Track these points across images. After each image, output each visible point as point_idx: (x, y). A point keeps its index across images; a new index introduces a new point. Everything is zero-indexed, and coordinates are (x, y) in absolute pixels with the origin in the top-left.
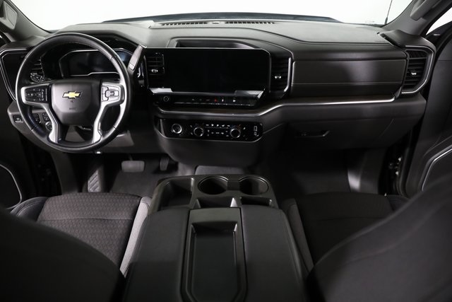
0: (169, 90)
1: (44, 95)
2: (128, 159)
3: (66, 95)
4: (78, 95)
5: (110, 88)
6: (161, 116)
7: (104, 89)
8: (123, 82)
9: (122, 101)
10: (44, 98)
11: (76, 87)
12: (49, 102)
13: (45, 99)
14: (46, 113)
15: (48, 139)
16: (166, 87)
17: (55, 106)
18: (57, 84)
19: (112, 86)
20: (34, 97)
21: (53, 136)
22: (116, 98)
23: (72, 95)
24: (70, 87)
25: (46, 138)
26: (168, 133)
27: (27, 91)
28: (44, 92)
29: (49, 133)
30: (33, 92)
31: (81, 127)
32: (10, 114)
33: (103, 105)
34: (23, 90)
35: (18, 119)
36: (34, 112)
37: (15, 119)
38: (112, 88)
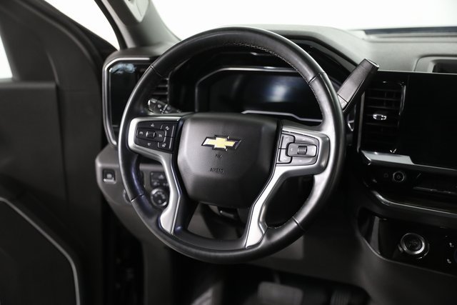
0: (405, 160)
1: (168, 137)
2: (271, 280)
3: (209, 142)
4: (231, 144)
5: (297, 137)
6: (377, 210)
7: (286, 140)
8: (329, 129)
9: (321, 170)
10: (167, 142)
11: (231, 129)
12: (174, 151)
13: (167, 146)
14: (164, 173)
15: (158, 222)
16: (399, 153)
17: (184, 161)
18: (195, 120)
19: (302, 134)
20: (150, 139)
21: (167, 219)
22: (310, 160)
23: (221, 143)
24: (220, 128)
25: (153, 220)
26: (387, 248)
27: (140, 127)
28: (169, 132)
29: (161, 210)
30: (151, 130)
31: (214, 208)
32: (99, 165)
33: (279, 171)
34: (134, 122)
35: (109, 176)
36: (142, 167)
37: (104, 176)
38: (304, 139)
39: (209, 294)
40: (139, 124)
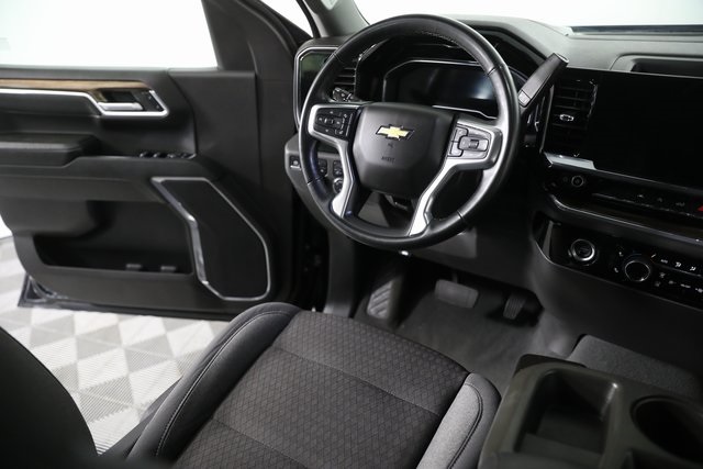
0: (588, 165)
1: (346, 124)
2: (449, 278)
3: (383, 130)
4: (404, 134)
5: (470, 130)
6: (552, 214)
7: (460, 132)
8: (503, 125)
9: (490, 164)
10: (345, 130)
11: (405, 120)
12: (351, 139)
13: (344, 133)
14: (339, 162)
15: (330, 206)
16: (583, 157)
17: (359, 148)
18: (372, 109)
19: (476, 128)
20: (328, 125)
21: (339, 204)
22: (481, 154)
23: (395, 132)
24: (395, 118)
25: (326, 204)
26: (558, 255)
27: (320, 114)
28: (347, 119)
29: (334, 196)
30: (330, 117)
31: (390, 198)
32: (287, 152)
33: (449, 164)
34: (315, 109)
35: (296, 162)
36: (320, 155)
37: (291, 163)
38: (477, 133)
39: (389, 286)
40: (319, 110)
